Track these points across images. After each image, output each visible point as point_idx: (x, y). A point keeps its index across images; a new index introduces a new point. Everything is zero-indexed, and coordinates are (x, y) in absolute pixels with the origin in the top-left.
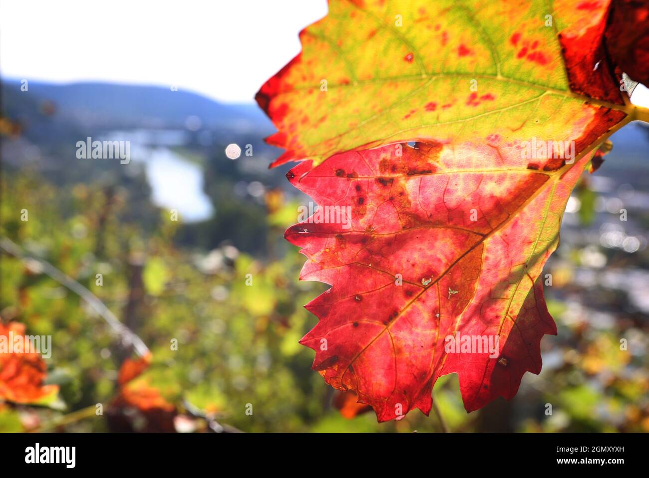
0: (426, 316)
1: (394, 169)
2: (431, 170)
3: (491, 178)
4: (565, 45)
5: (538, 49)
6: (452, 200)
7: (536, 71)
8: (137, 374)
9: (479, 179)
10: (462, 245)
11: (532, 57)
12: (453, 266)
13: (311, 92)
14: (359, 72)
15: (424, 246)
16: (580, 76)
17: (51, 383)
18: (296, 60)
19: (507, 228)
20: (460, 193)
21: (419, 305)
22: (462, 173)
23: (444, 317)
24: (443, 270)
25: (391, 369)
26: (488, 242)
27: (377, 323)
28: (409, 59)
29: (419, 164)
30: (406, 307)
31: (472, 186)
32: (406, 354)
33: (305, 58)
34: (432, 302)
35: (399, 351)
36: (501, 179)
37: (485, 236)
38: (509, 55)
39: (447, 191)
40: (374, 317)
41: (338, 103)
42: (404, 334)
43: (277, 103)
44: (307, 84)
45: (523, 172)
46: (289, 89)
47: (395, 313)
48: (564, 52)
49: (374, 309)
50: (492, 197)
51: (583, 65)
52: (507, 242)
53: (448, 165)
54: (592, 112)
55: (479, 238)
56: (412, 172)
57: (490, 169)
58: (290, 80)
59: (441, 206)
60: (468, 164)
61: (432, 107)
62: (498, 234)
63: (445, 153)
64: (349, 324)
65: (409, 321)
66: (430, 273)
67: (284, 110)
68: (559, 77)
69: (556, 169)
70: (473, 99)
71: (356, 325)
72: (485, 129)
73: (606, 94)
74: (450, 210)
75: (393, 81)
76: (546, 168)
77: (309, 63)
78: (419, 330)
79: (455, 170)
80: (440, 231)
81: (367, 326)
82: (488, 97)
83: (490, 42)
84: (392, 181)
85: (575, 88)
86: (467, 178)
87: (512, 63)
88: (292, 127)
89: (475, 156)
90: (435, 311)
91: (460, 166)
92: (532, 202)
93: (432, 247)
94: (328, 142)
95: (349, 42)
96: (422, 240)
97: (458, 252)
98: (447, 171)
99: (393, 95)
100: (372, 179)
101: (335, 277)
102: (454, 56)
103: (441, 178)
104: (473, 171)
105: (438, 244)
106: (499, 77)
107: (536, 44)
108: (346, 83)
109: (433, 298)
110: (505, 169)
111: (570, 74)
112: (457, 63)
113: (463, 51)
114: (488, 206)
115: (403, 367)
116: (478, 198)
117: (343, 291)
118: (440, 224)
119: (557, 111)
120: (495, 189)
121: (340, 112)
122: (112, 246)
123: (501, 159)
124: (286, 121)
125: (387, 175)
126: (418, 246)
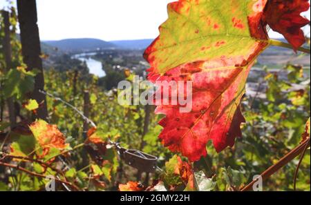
0: (204, 123)
1: (186, 71)
2: (200, 71)
3: (222, 71)
4: (249, 20)
5: (240, 23)
6: (208, 81)
7: (239, 31)
8: (93, 133)
9: (218, 72)
10: (214, 97)
11: (238, 26)
12: (212, 104)
13: (163, 50)
14: (180, 40)
15: (201, 98)
16: (254, 31)
17: (67, 142)
18: (157, 39)
19: (229, 89)
20: (211, 77)
21: (201, 120)
22: (211, 70)
23: (210, 123)
24: (208, 107)
25: (194, 144)
26: (223, 95)
27: (186, 128)
28: (197, 32)
29: (195, 69)
30: (196, 121)
31: (215, 75)
32: (198, 138)
33: (160, 37)
34: (206, 118)
35: (196, 137)
36: (226, 71)
37: (222, 93)
38: (231, 26)
39: (206, 77)
40: (185, 126)
41: (172, 52)
42: (196, 131)
43: (150, 56)
44: (161, 47)
45: (233, 68)
46: (155, 50)
47: (193, 124)
48: (249, 22)
49: (184, 123)
50: (223, 78)
51: (255, 27)
52: (229, 94)
53: (206, 68)
54: (257, 43)
55: (219, 94)
56: (193, 72)
57: (221, 68)
58: (155, 47)
59: (204, 83)
60: (214, 67)
61: (203, 49)
62: (226, 91)
63: (205, 64)
64: (176, 129)
65: (198, 126)
66: (204, 108)
67: (153, 58)
68: (247, 32)
69: (245, 66)
70: (218, 44)
71: (178, 129)
72: (220, 55)
73: (262, 36)
74: (207, 84)
75: (191, 41)
76: (242, 66)
77: (162, 39)
78: (202, 129)
79: (208, 70)
80: (205, 92)
81: (183, 130)
82: (223, 43)
83: (224, 22)
84: (186, 76)
85: (252, 35)
86: (213, 72)
87: (232, 29)
88: (156, 64)
89: (216, 64)
90: (207, 122)
91: (210, 68)
92: (237, 79)
93: (203, 99)
94: (167, 67)
95: (176, 29)
96: (199, 97)
97: (213, 99)
98: (205, 70)
99: (190, 46)
100: (178, 75)
101: (167, 112)
102: (212, 29)
103: (203, 73)
104: (215, 69)
105: (206, 97)
106: (227, 35)
107: (240, 21)
108: (175, 44)
109: (206, 117)
110: (226, 67)
111: (251, 31)
112: (213, 31)
113: (216, 27)
114: (222, 81)
115: (198, 143)
116: (217, 79)
117: (172, 117)
118: (205, 90)
119: (246, 45)
120: (224, 75)
121: (172, 56)
122: (79, 88)
123: (225, 64)
124: (154, 63)
125: (184, 74)
126: (198, 99)
